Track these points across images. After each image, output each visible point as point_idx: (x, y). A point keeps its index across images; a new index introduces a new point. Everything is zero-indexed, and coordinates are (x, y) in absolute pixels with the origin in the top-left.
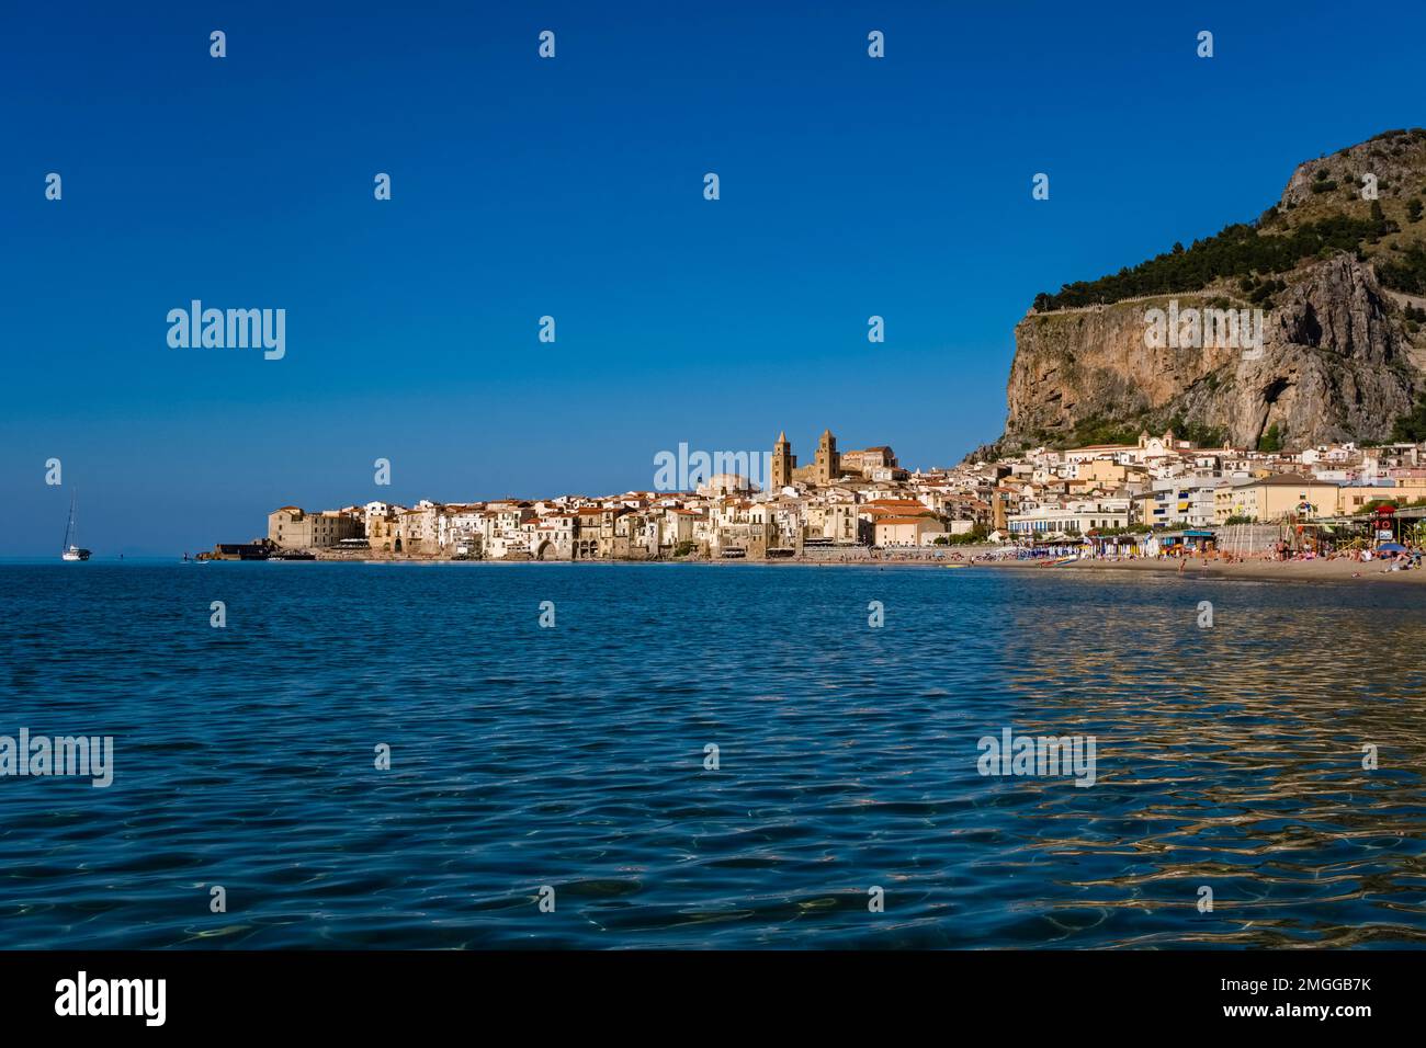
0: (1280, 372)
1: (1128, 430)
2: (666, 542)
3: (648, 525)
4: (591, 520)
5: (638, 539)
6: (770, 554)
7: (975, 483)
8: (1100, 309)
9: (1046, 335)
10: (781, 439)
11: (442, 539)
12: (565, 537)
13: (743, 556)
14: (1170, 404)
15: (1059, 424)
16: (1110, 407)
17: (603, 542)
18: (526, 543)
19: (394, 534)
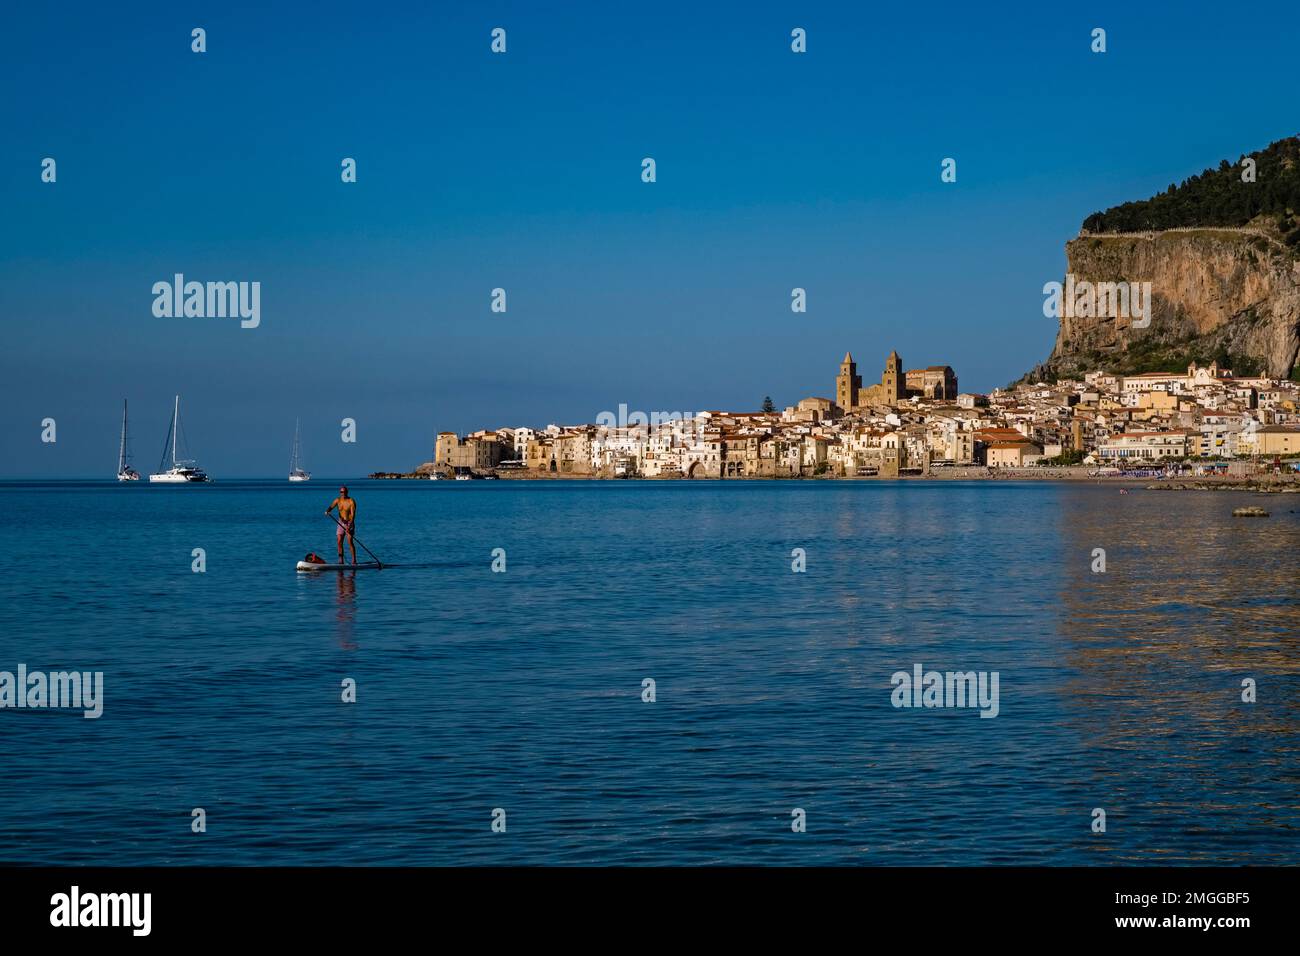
1: (1178, 355)
2: (806, 463)
3: (791, 449)
4: (736, 445)
5: (783, 460)
6: (900, 472)
7: (1057, 412)
8: (1151, 236)
9: (1099, 259)
10: (847, 360)
11: (597, 461)
12: (714, 459)
13: (876, 474)
14: (1216, 332)
15: (1113, 345)
16: (1162, 331)
17: (748, 463)
18: (678, 464)
19: (549, 456)
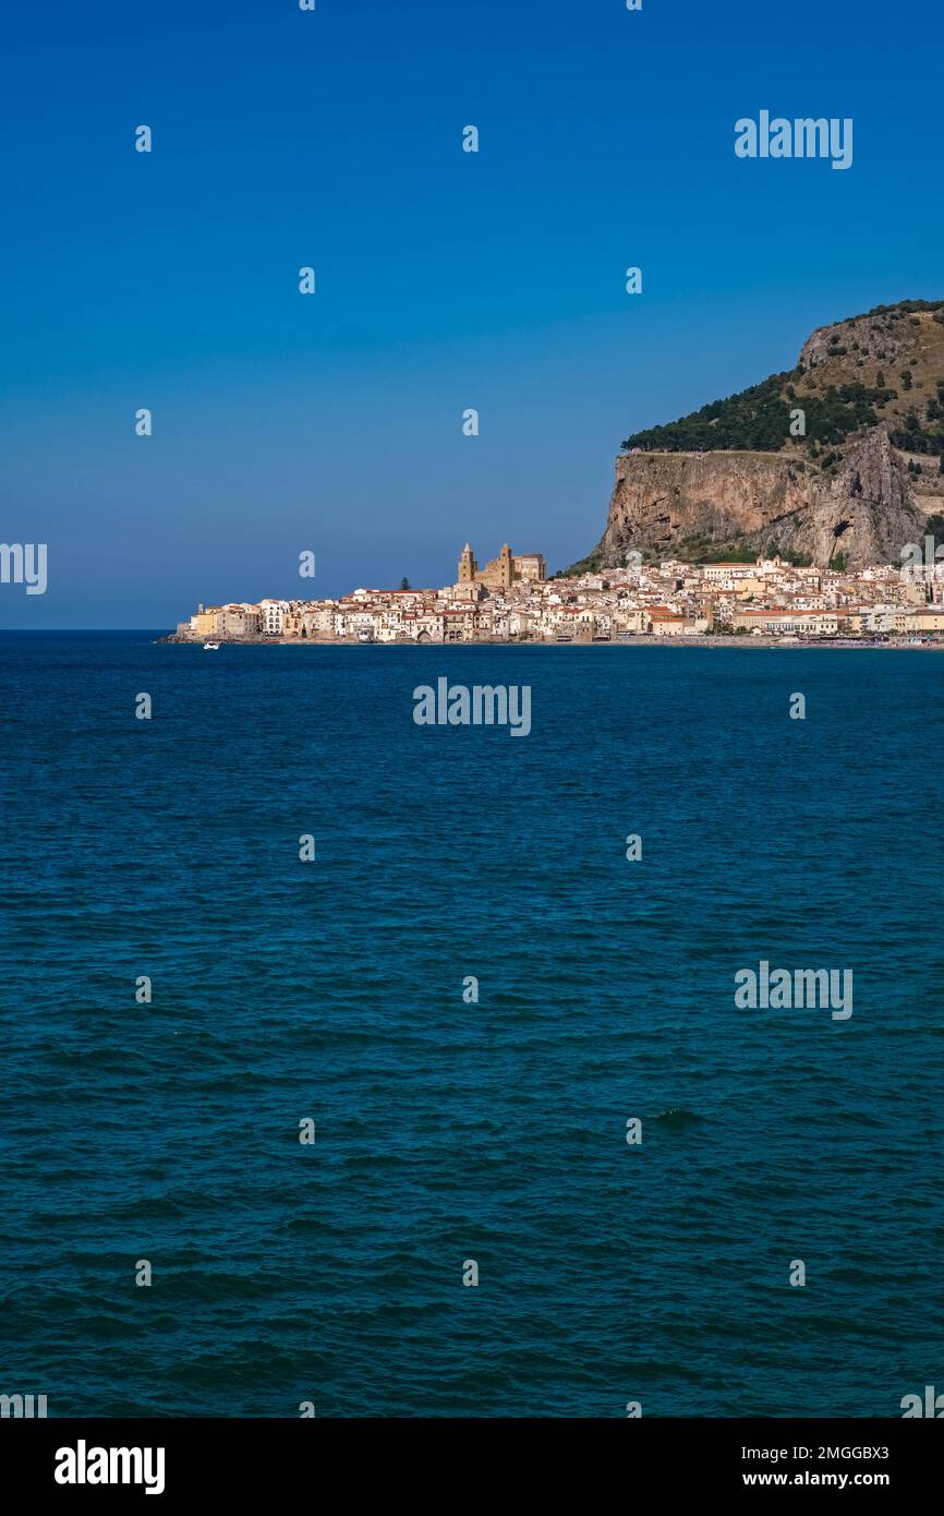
0: (845, 517)
2: (513, 632)
3: (502, 622)
4: (455, 618)
5: (495, 630)
6: (593, 639)
8: (699, 456)
9: (656, 473)
10: (467, 549)
12: (438, 629)
14: (763, 532)
15: (669, 539)
17: (465, 632)
18: (408, 633)
19: (301, 626)
